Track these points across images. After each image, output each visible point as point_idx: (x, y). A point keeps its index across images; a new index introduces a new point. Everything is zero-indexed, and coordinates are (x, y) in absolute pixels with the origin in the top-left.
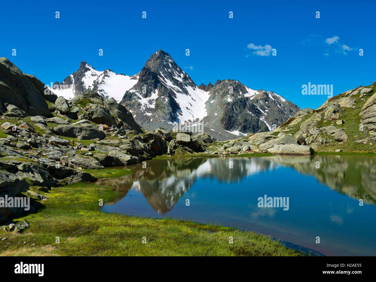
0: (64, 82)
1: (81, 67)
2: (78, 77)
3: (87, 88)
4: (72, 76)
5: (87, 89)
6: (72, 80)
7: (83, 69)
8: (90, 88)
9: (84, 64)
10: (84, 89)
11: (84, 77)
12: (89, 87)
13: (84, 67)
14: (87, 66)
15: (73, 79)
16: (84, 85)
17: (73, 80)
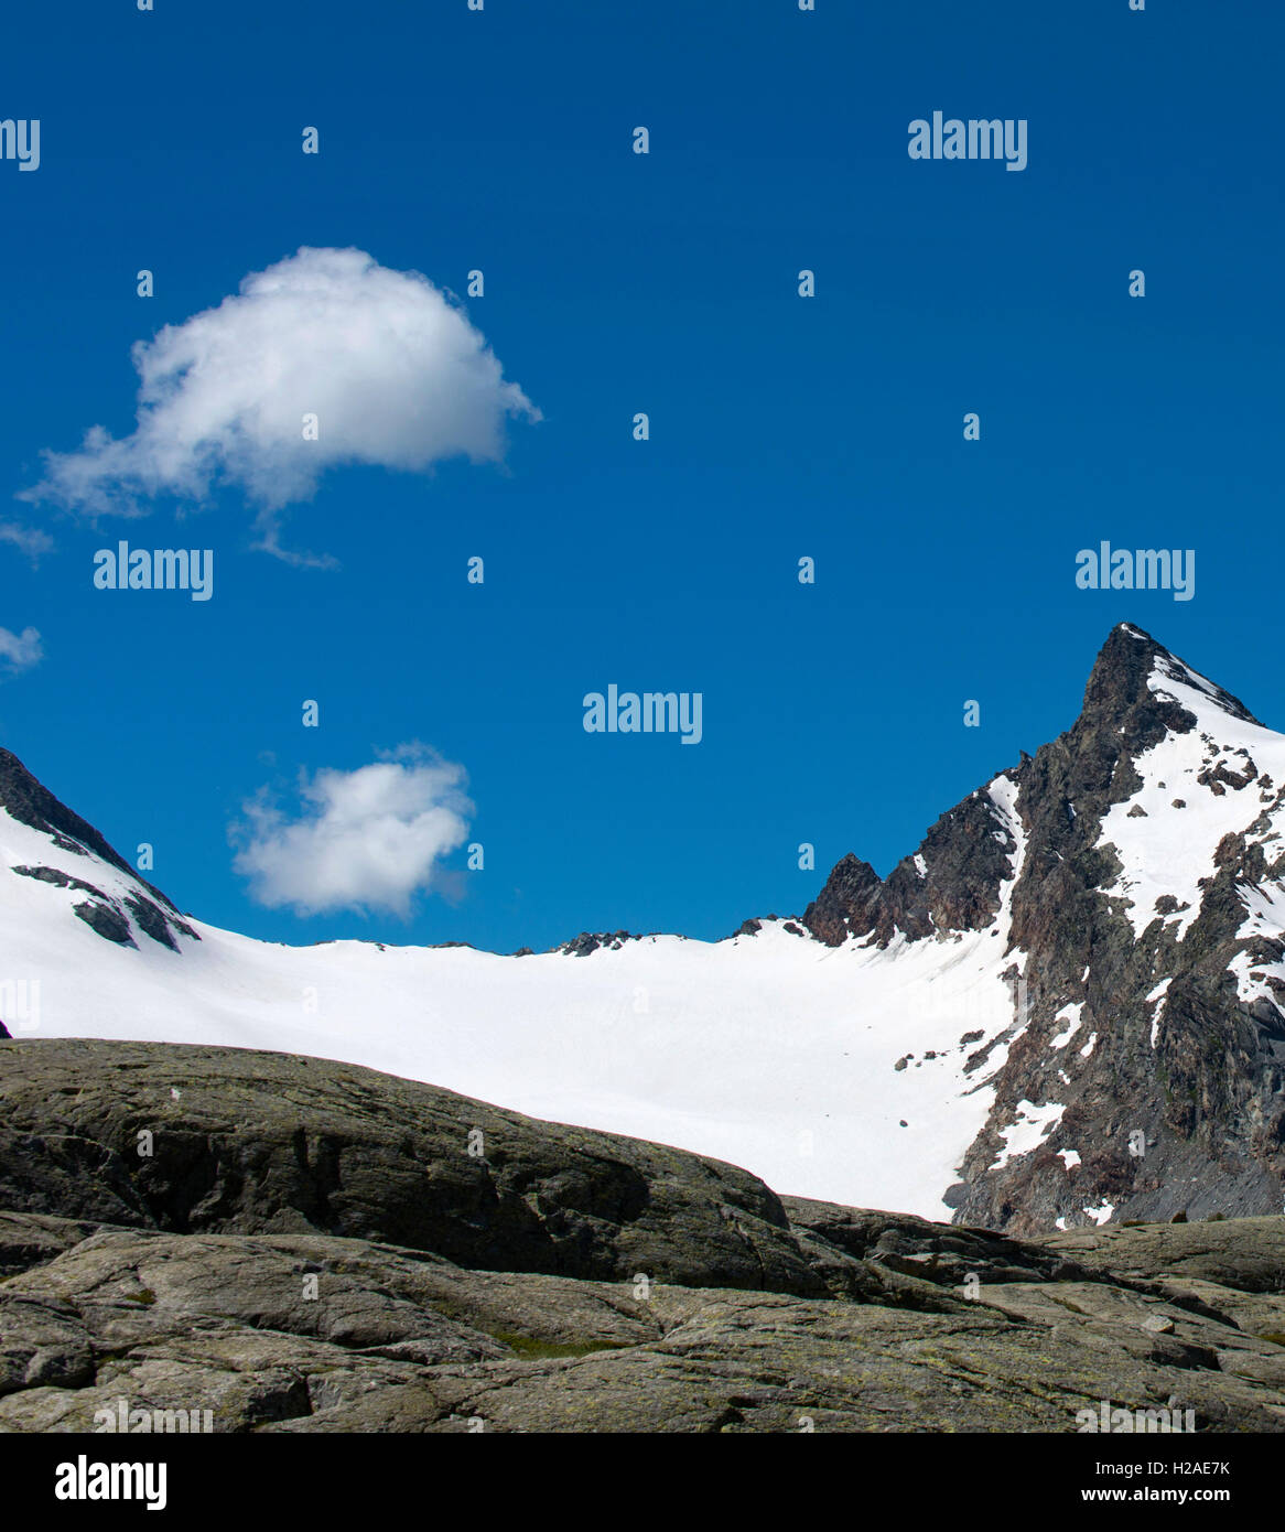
0: (920, 863)
1: (1097, 693)
2: (1066, 802)
3: (1141, 918)
4: (1005, 792)
5: (1139, 934)
6: (1002, 838)
7: (1117, 720)
8: (1169, 919)
9: (1130, 656)
10: (1112, 928)
11: (1127, 807)
12: (1156, 915)
13: (1131, 698)
14: (1159, 681)
15: (1015, 823)
16: (1115, 892)
17: (1021, 842)
